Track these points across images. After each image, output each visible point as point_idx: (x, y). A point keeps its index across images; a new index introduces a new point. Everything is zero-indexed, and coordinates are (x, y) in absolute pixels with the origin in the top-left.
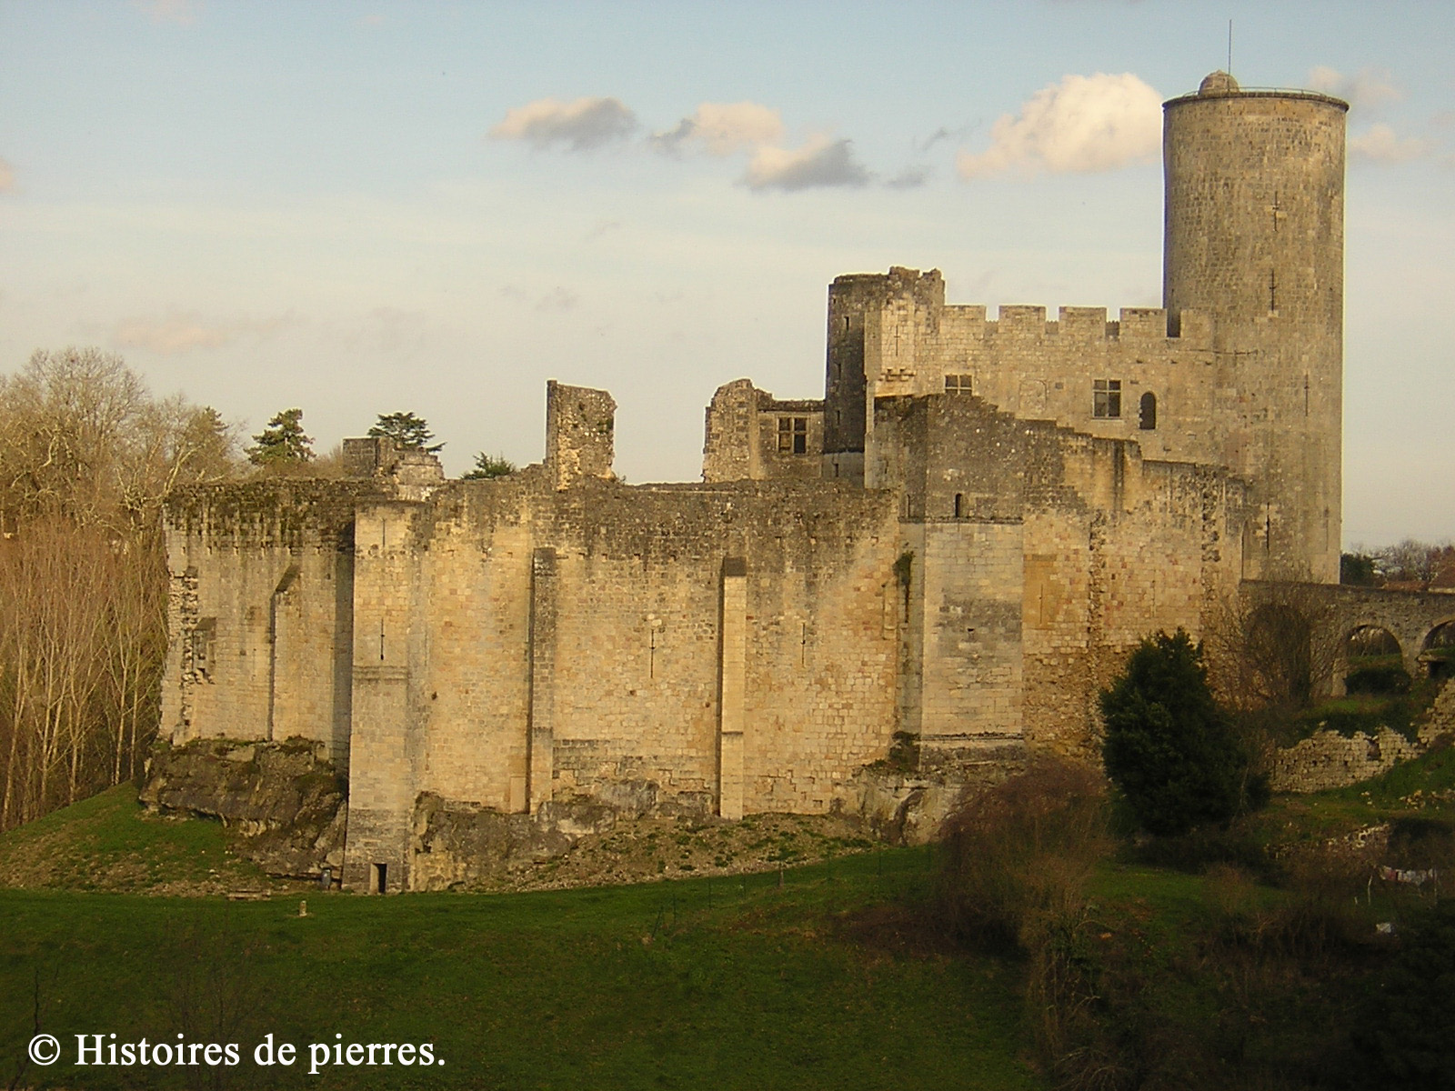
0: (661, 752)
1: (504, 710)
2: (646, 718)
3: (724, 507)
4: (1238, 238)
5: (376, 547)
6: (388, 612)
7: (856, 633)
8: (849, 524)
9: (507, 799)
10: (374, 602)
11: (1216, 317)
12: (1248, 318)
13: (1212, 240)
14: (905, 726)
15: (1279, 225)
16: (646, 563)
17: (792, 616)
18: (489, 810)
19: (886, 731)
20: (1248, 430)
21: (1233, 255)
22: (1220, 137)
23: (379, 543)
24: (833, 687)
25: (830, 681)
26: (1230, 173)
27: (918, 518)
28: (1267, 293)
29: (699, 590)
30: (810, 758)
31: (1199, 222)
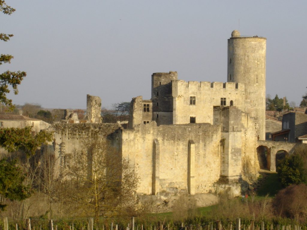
0: (177, 181)
1: (148, 173)
2: (174, 174)
3: (189, 129)
4: (250, 68)
5: (127, 139)
6: (130, 153)
7: (213, 155)
8: (212, 133)
9: (148, 192)
10: (127, 151)
11: (245, 84)
12: (252, 85)
13: (244, 68)
14: (223, 174)
15: (258, 65)
16: (174, 141)
17: (201, 152)
18: (145, 195)
19: (219, 175)
20: (252, 108)
21: (249, 71)
22: (246, 46)
23: (128, 138)
24: (209, 167)
25: (209, 165)
26: (248, 54)
27: (227, 131)
28: (256, 80)
29: (184, 147)
30: (205, 181)
31: (241, 64)
